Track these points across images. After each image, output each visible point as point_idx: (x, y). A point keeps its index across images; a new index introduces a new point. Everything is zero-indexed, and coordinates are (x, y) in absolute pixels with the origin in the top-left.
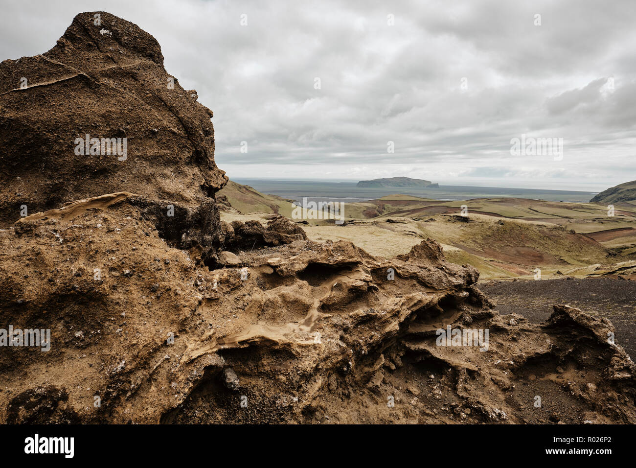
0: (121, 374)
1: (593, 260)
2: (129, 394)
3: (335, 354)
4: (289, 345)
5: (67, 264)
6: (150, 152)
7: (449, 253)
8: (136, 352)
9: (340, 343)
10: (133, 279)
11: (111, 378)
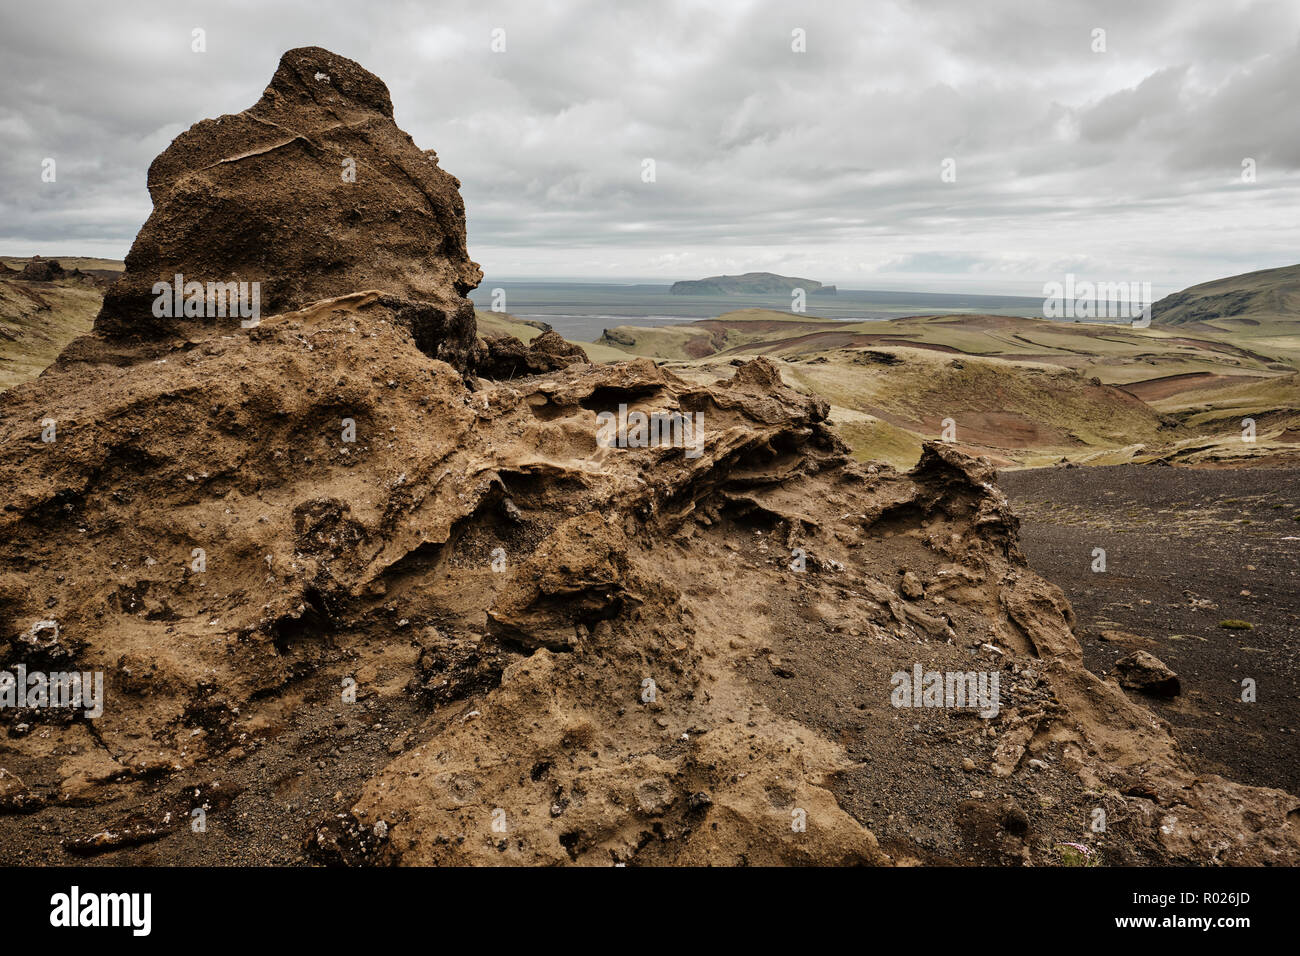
0: (403, 486)
1: (1132, 436)
2: (413, 507)
3: (633, 491)
4: (578, 473)
5: (324, 373)
6: (394, 240)
7: (855, 427)
8: (415, 465)
9: (640, 480)
10: (399, 391)
11: (393, 490)
